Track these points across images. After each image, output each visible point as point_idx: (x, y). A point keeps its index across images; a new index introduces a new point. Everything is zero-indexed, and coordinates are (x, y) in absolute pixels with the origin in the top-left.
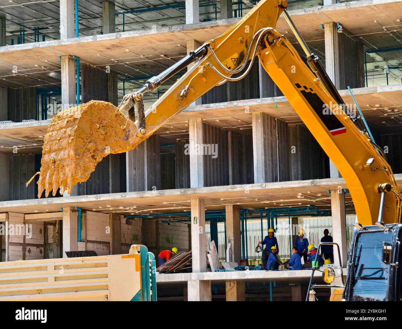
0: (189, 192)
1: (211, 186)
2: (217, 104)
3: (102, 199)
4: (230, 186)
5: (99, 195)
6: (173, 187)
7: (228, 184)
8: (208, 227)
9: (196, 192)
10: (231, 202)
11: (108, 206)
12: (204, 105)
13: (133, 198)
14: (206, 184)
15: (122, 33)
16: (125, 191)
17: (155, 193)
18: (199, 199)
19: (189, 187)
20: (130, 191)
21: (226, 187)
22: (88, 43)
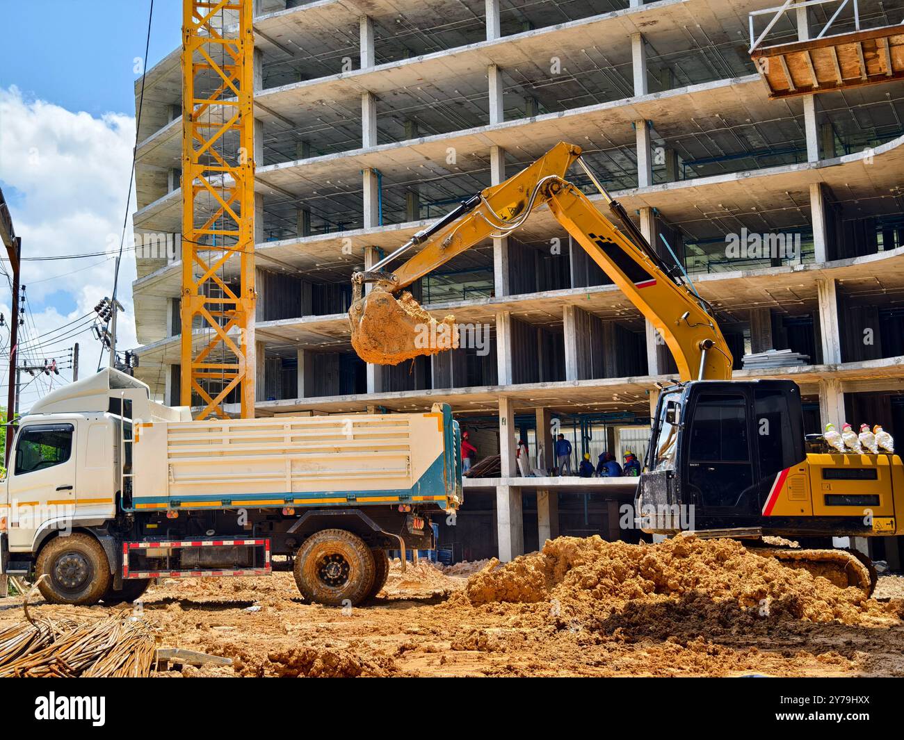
0: (497, 389)
1: (520, 383)
2: (526, 295)
3: (406, 396)
4: (540, 384)
5: (403, 392)
6: (480, 384)
7: (538, 382)
8: (518, 436)
9: (505, 389)
10: (542, 405)
11: (413, 405)
12: (512, 296)
13: (439, 395)
14: (515, 382)
15: (425, 221)
16: (431, 388)
17: (461, 391)
18: (508, 399)
19: (496, 383)
20: (436, 388)
21: (536, 384)
22: (391, 232)
